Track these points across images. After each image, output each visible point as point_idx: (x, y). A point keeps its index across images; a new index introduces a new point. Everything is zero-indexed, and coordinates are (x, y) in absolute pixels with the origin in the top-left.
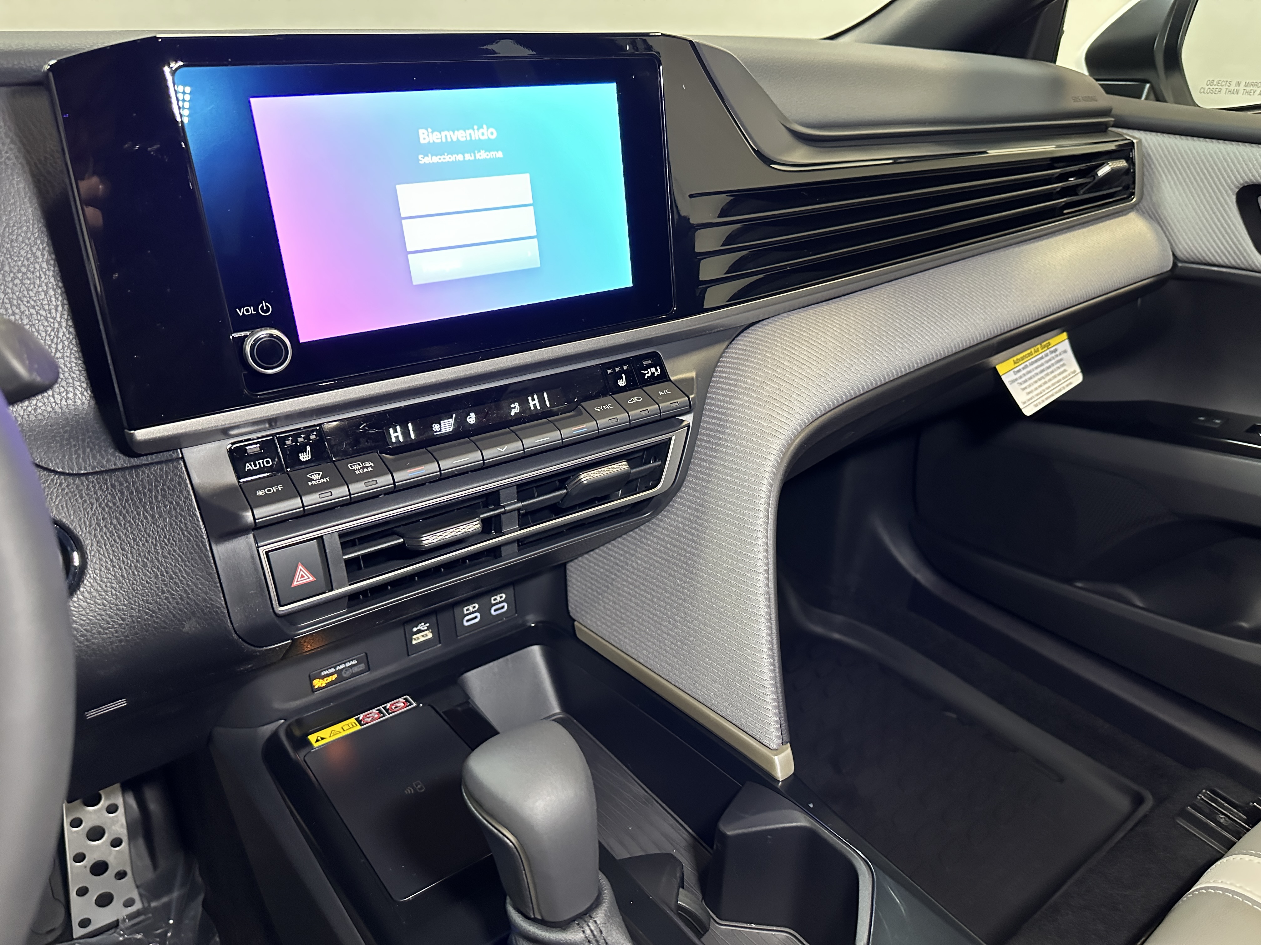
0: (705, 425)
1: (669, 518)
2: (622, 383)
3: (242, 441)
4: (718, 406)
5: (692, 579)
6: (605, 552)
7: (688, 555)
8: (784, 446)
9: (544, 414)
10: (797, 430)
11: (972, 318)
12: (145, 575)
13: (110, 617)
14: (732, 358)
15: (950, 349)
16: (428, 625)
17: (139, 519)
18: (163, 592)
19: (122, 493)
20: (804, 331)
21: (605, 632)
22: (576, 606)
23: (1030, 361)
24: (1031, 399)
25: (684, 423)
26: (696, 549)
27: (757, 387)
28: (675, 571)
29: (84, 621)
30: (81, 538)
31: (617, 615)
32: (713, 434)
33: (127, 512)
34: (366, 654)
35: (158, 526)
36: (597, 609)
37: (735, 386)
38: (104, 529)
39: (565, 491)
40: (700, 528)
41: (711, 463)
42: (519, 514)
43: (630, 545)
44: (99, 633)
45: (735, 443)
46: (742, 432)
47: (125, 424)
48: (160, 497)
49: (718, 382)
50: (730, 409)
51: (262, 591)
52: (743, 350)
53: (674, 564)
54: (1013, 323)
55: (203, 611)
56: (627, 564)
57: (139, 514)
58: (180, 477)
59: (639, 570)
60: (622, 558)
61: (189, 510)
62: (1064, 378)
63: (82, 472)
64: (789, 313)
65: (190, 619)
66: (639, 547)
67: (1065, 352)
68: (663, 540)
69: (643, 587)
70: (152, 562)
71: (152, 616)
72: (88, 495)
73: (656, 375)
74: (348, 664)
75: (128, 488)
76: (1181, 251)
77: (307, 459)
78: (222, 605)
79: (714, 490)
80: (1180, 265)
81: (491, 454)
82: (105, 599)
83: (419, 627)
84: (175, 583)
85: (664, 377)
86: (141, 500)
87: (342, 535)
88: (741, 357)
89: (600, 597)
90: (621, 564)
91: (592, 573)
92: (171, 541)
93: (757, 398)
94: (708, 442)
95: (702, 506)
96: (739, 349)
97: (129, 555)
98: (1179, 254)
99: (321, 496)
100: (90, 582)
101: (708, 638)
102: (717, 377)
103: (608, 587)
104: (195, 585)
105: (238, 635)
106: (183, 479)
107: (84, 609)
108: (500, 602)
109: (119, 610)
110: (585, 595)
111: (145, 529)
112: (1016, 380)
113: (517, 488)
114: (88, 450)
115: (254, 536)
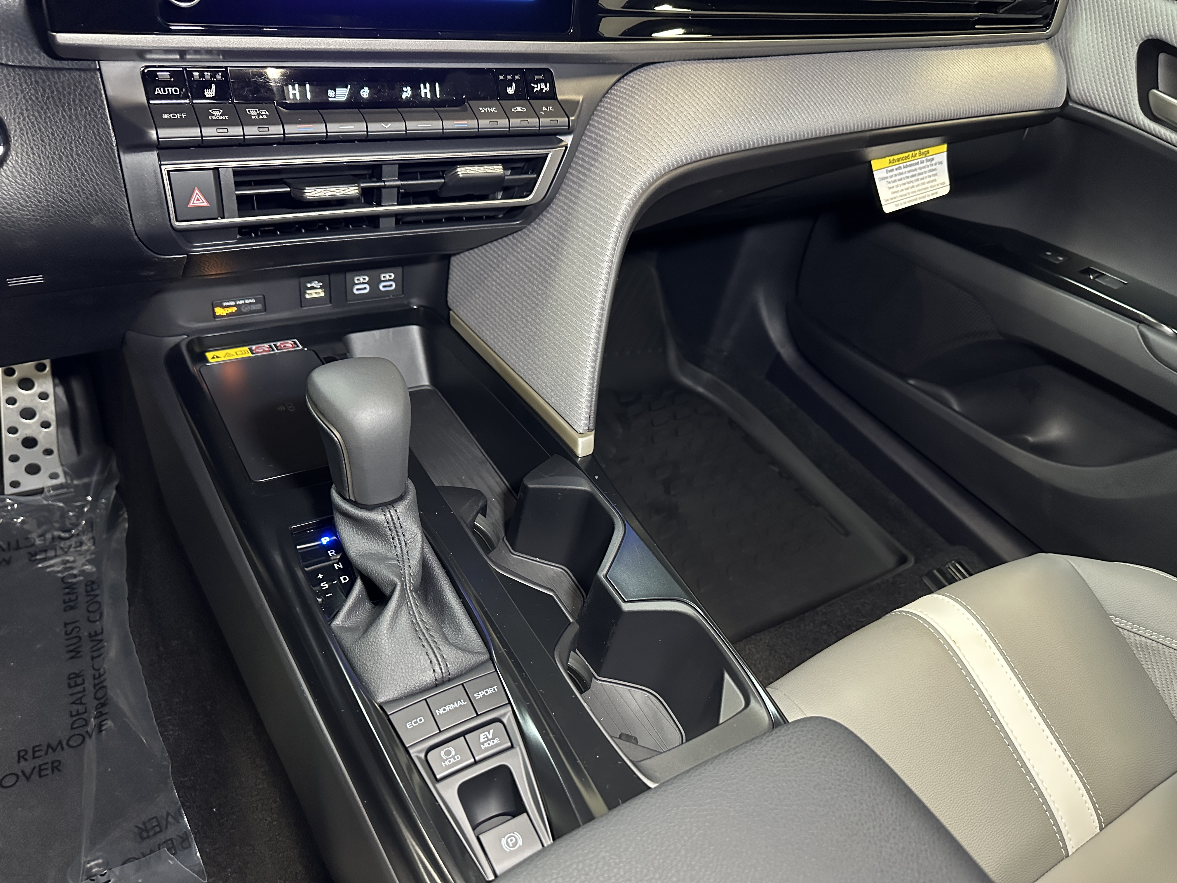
0: (582, 150)
1: (538, 230)
2: (511, 91)
3: (155, 67)
4: (597, 134)
5: (546, 287)
6: (482, 253)
7: (547, 266)
8: (644, 183)
9: (433, 103)
10: (660, 172)
11: (851, 107)
12: (60, 167)
13: (28, 197)
14: (620, 92)
15: (822, 131)
16: (321, 284)
17: (58, 117)
18: (75, 186)
19: (44, 90)
20: (691, 82)
21: (472, 323)
22: (453, 297)
23: (905, 164)
24: (895, 198)
25: (563, 144)
26: (554, 262)
27: (635, 124)
28: (534, 278)
29: (6, 195)
30: (6, 122)
31: (483, 310)
32: (587, 159)
33: (48, 109)
34: (264, 296)
35: (74, 127)
36: (469, 302)
37: (616, 118)
38: (27, 120)
39: (443, 181)
40: (560, 244)
41: (580, 186)
42: (399, 192)
43: (503, 250)
44: (18, 208)
45: (604, 172)
46: (611, 163)
47: (49, 27)
48: (77, 102)
49: (603, 112)
50: (606, 139)
51: (162, 204)
52: (631, 86)
53: (535, 272)
54: (890, 121)
55: (109, 209)
56: (498, 266)
57: (58, 113)
58: (97, 86)
59: (507, 274)
60: (495, 261)
61: (102, 117)
62: (931, 187)
63: (10, 64)
64: (683, 62)
65: (98, 214)
66: (510, 253)
67: (941, 163)
68: (530, 250)
69: (507, 288)
70: (67, 157)
71: (64, 204)
72: (14, 85)
73: (544, 91)
74: (247, 301)
75: (50, 86)
76: (1075, 91)
77: (211, 96)
78: (125, 207)
79: (578, 212)
80: (1071, 104)
81: (377, 128)
82: (24, 180)
83: (313, 285)
84: (86, 180)
85: (552, 95)
86: (60, 100)
87: (237, 172)
88: (628, 92)
89: (473, 292)
90: (494, 266)
91: (469, 270)
92: (85, 142)
93: (632, 135)
94: (582, 166)
95: (566, 224)
96: (629, 85)
97: (48, 147)
98: (1073, 93)
99: (218, 131)
100: (12, 163)
101: (549, 339)
102: (603, 106)
103: (480, 285)
104: (103, 185)
105: (138, 238)
106: (98, 89)
107: (6, 185)
108: (389, 280)
109: (36, 192)
110: (461, 289)
111: (63, 127)
112: (887, 178)
113: (399, 168)
114: (16, 44)
115: (158, 154)
